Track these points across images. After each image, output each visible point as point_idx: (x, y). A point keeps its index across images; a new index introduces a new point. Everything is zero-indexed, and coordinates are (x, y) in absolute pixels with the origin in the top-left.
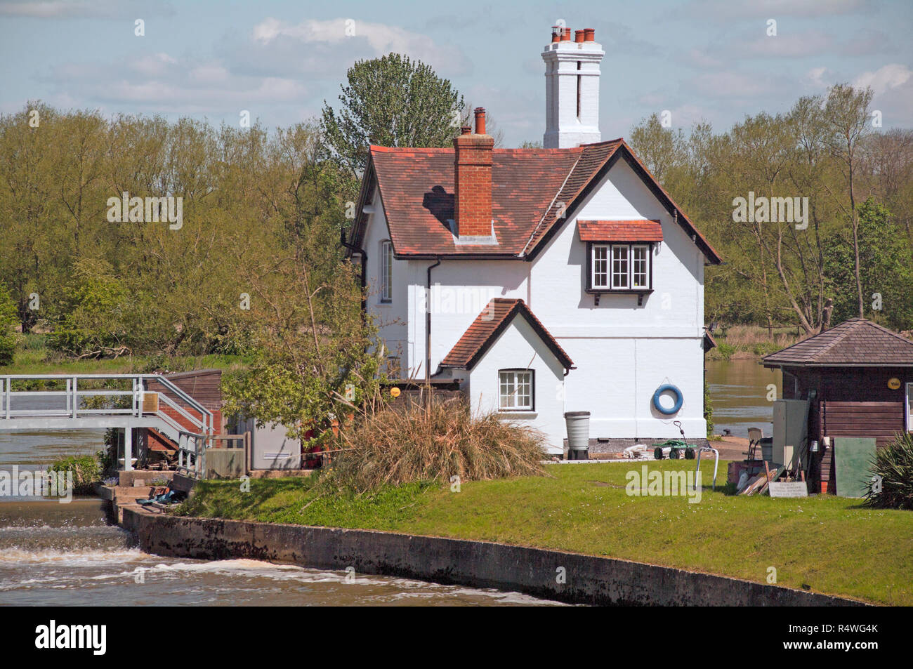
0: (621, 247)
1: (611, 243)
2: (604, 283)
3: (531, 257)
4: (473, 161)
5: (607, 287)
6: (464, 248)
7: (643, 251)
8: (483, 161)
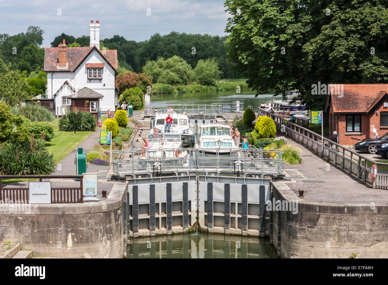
0: (95, 69)
1: (93, 68)
2: (91, 77)
3: (74, 71)
4: (62, 50)
5: (92, 78)
6: (60, 69)
7: (100, 70)
8: (64, 50)
